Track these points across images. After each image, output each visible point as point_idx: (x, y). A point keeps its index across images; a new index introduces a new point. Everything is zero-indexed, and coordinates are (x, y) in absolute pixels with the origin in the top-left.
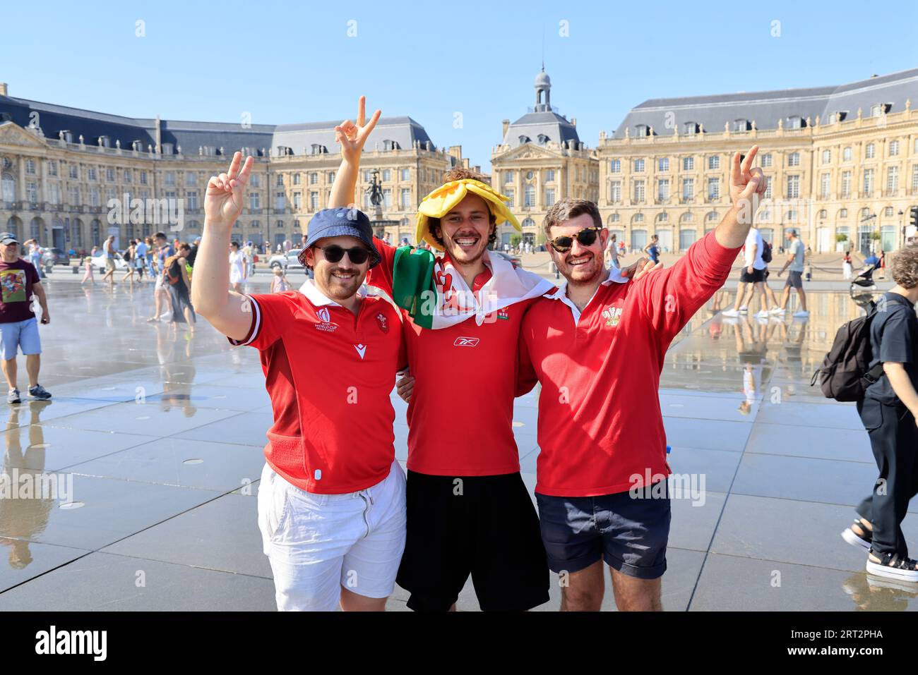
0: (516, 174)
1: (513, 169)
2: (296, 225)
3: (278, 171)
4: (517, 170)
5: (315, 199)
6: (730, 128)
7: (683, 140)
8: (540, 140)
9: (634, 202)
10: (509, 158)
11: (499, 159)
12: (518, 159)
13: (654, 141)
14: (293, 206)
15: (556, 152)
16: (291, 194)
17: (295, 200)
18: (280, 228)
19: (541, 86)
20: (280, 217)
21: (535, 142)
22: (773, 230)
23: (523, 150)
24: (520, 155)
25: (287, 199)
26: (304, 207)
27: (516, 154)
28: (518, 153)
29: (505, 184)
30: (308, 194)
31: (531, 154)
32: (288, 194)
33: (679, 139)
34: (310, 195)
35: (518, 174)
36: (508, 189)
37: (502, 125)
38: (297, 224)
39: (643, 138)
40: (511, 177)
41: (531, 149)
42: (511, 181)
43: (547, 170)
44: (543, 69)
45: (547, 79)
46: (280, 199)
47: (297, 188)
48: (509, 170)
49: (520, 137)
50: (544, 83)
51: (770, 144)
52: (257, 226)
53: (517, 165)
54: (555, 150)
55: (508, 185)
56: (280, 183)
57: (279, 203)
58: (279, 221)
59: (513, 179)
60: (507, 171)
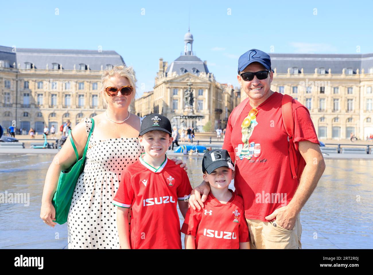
0: (180, 90)
1: (178, 87)
2: (38, 116)
3: (26, 80)
4: (181, 88)
5: (54, 99)
6: (318, 72)
7: (293, 77)
8: (194, 71)
10: (176, 81)
11: (170, 81)
12: (182, 81)
14: (36, 103)
15: (205, 79)
16: (35, 95)
17: (38, 99)
18: (26, 117)
19: (189, 40)
20: (26, 110)
21: (190, 71)
22: (340, 128)
23: (185, 77)
24: (183, 79)
25: (32, 97)
26: (46, 104)
27: (181, 79)
28: (182, 78)
29: (173, 96)
30: (49, 95)
31: (190, 79)
32: (33, 94)
33: (290, 76)
34: (51, 96)
35: (181, 90)
36: (174, 98)
37: (159, 61)
38: (40, 115)
40: (177, 92)
41: (190, 76)
42: (177, 94)
43: (199, 89)
44: (189, 31)
45: (192, 37)
46: (26, 98)
47: (39, 91)
48: (176, 88)
49: (181, 69)
50: (191, 39)
51: (338, 82)
53: (181, 85)
54: (205, 78)
55: (175, 96)
56: (26, 87)
57: (26, 101)
58: (24, 113)
59: (178, 93)
60: (174, 88)
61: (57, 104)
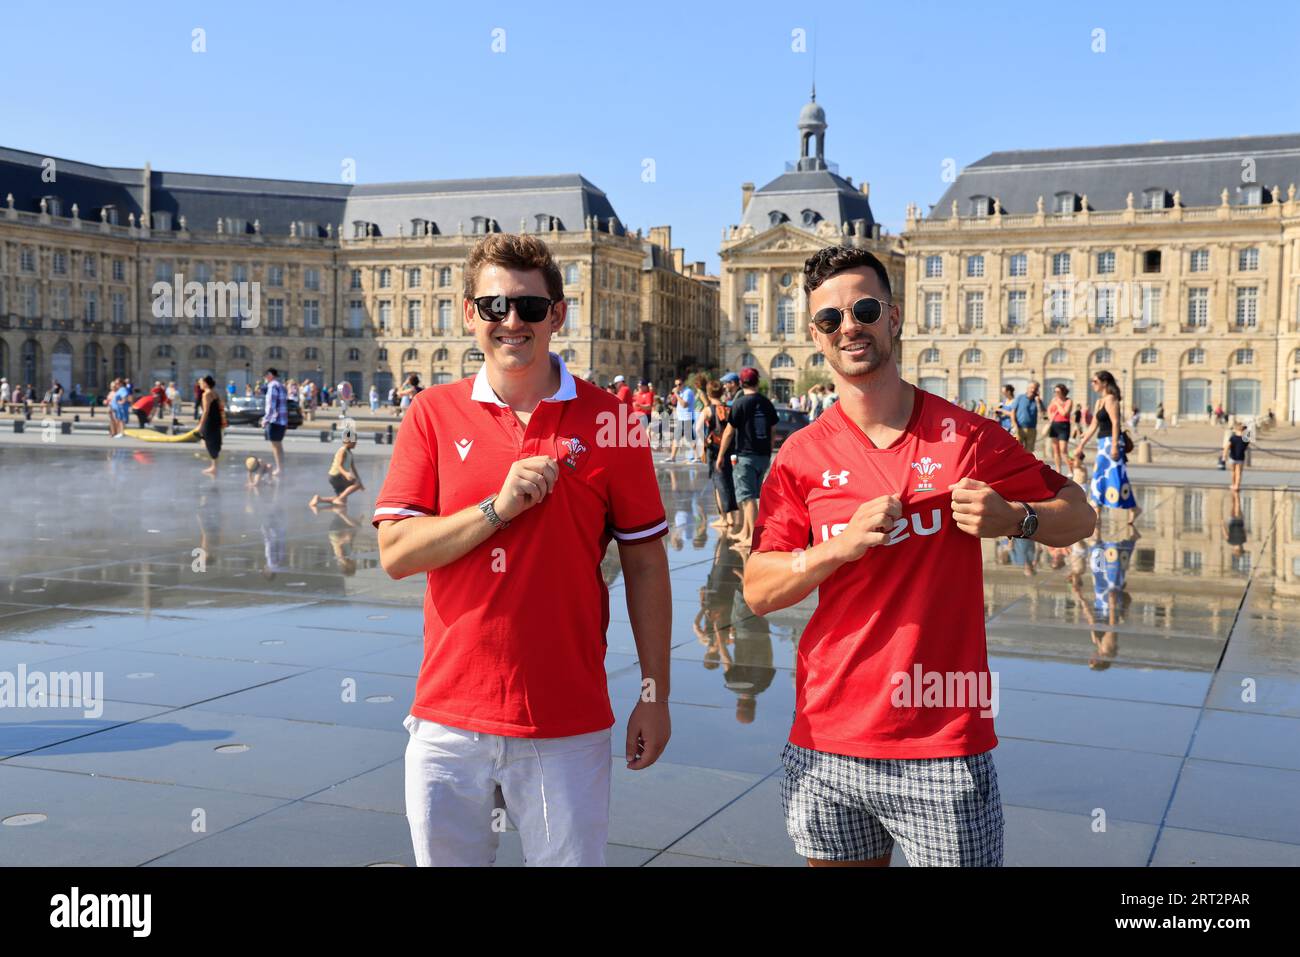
0: (762, 276)
1: (757, 269)
2: (381, 358)
3: (353, 264)
4: (765, 270)
5: (415, 313)
6: (1136, 204)
7: (1053, 223)
8: (806, 219)
9: (965, 330)
10: (750, 249)
11: (733, 251)
12: (766, 251)
13: (1001, 223)
14: (377, 324)
15: (831, 240)
16: (374, 304)
17: (381, 314)
18: (354, 362)
19: (810, 126)
20: (354, 343)
21: (796, 222)
22: (1209, 382)
23: (774, 237)
24: (770, 245)
25: (367, 312)
26: (396, 327)
27: (764, 243)
28: (768, 240)
29: (743, 294)
30: (403, 303)
31: (789, 243)
32: (369, 303)
33: (1045, 221)
34: (407, 306)
35: (766, 277)
36: (747, 301)
37: (741, 190)
38: (383, 355)
39: (982, 219)
40: (755, 281)
41: (789, 234)
42: (755, 288)
44: (814, 97)
45: (820, 115)
46: (356, 312)
47: (383, 293)
48: (751, 270)
49: (770, 214)
50: (814, 122)
51: (1206, 232)
52: (315, 357)
53: (765, 262)
54: (831, 237)
55: (749, 296)
56: (356, 285)
57: (351, 319)
58: (352, 350)
59: (758, 285)
60: (747, 272)
61: (422, 325)
